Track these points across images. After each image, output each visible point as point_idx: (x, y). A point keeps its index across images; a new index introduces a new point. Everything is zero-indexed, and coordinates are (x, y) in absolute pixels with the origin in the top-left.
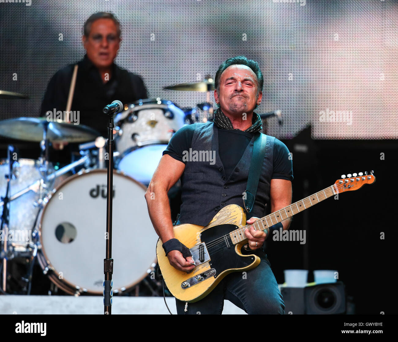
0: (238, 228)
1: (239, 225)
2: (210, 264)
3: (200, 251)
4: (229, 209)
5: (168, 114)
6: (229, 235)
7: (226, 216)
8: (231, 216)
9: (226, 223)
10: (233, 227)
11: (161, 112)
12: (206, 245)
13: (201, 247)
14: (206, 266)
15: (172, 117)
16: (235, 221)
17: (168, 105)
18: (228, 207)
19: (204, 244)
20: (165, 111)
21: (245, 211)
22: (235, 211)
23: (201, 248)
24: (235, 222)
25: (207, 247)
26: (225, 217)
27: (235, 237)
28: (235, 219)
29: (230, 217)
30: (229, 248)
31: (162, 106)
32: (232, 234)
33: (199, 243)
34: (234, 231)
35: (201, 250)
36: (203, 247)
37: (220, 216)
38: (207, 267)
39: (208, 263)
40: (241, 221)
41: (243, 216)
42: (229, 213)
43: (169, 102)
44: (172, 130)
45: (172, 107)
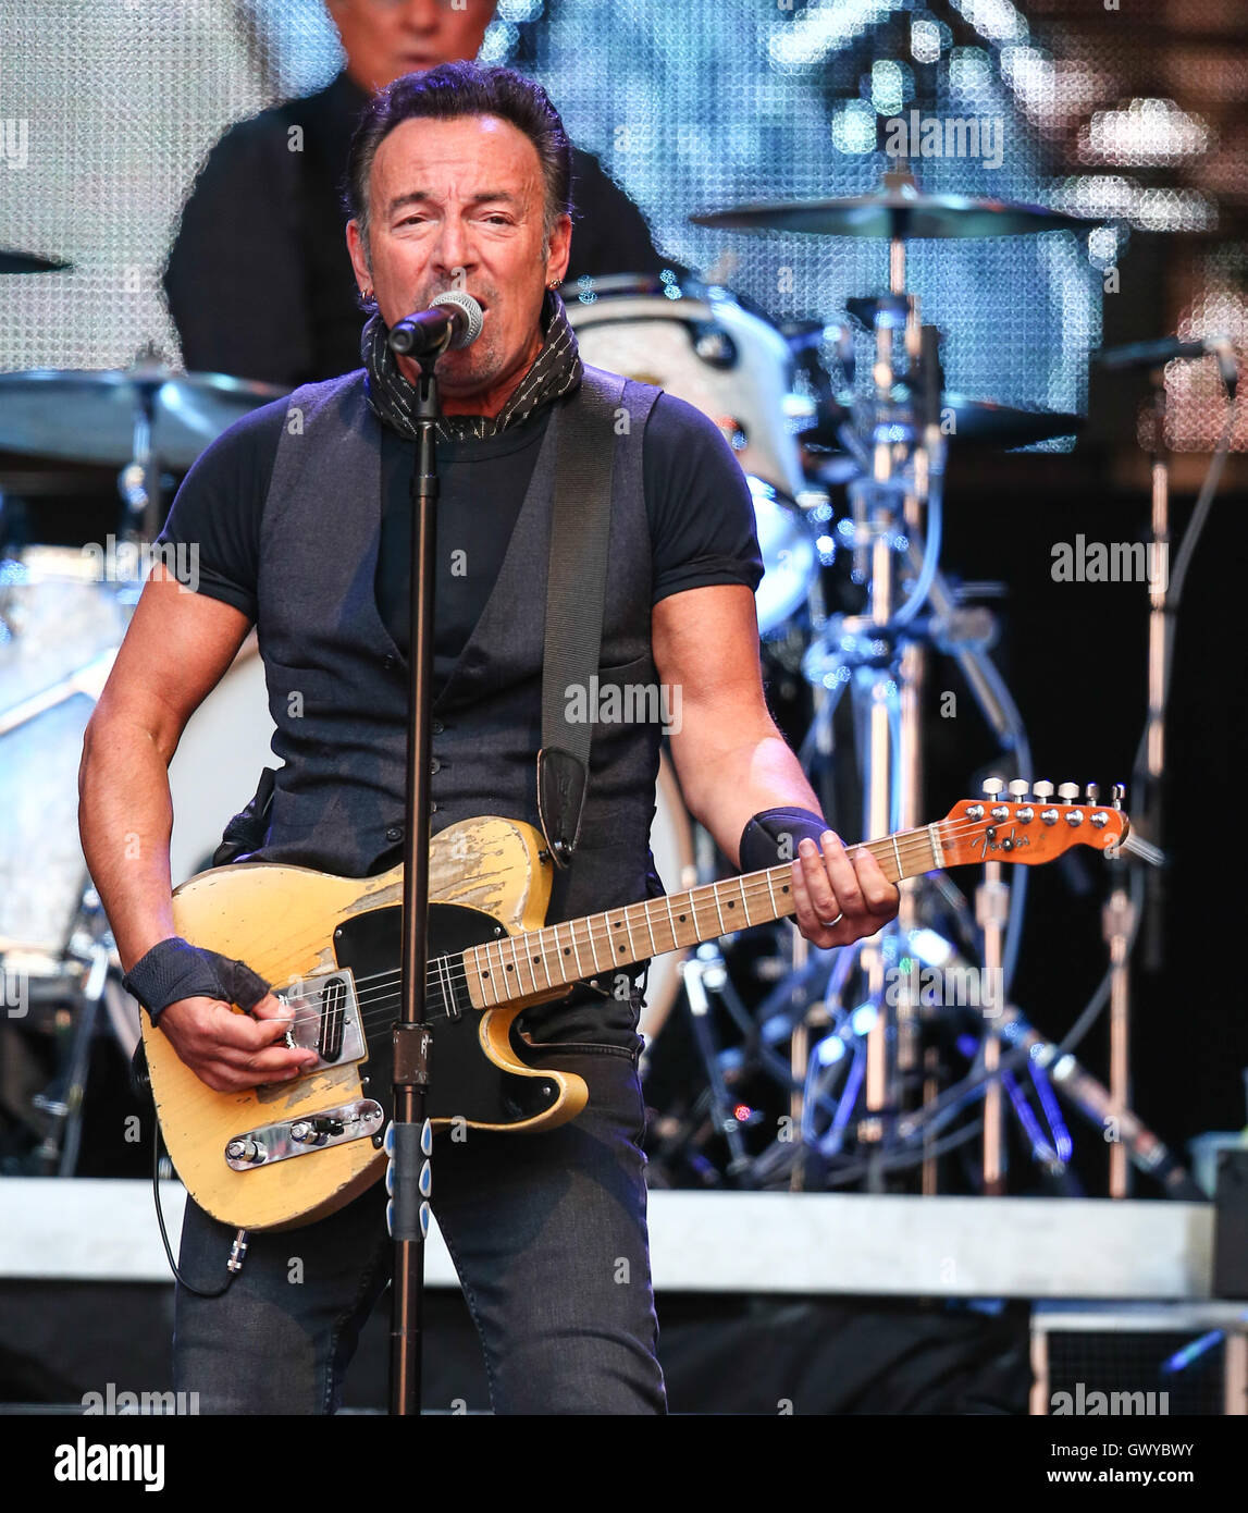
0: (504, 935)
1: (512, 923)
2: (362, 1079)
3: (324, 1011)
4: (479, 836)
5: (710, 346)
6: (461, 959)
7: (461, 868)
8: (483, 869)
9: (454, 902)
10: (482, 927)
11: (678, 336)
12: (358, 987)
13: (333, 991)
14: (345, 1084)
15: (727, 359)
16: (495, 897)
17: (709, 303)
18: (475, 828)
19: (347, 974)
20: (694, 330)
22: (501, 853)
23: (333, 996)
24: (497, 904)
25: (360, 998)
26: (455, 870)
27: (486, 977)
28: (495, 888)
29: (475, 874)
31: (684, 310)
32: (473, 960)
33: (329, 966)
34: (483, 946)
35: (332, 1003)
36: (343, 991)
38: (346, 1089)
39: (353, 1071)
40: (521, 903)
42: (472, 857)
43: (716, 291)
44: (731, 418)
45: (730, 312)
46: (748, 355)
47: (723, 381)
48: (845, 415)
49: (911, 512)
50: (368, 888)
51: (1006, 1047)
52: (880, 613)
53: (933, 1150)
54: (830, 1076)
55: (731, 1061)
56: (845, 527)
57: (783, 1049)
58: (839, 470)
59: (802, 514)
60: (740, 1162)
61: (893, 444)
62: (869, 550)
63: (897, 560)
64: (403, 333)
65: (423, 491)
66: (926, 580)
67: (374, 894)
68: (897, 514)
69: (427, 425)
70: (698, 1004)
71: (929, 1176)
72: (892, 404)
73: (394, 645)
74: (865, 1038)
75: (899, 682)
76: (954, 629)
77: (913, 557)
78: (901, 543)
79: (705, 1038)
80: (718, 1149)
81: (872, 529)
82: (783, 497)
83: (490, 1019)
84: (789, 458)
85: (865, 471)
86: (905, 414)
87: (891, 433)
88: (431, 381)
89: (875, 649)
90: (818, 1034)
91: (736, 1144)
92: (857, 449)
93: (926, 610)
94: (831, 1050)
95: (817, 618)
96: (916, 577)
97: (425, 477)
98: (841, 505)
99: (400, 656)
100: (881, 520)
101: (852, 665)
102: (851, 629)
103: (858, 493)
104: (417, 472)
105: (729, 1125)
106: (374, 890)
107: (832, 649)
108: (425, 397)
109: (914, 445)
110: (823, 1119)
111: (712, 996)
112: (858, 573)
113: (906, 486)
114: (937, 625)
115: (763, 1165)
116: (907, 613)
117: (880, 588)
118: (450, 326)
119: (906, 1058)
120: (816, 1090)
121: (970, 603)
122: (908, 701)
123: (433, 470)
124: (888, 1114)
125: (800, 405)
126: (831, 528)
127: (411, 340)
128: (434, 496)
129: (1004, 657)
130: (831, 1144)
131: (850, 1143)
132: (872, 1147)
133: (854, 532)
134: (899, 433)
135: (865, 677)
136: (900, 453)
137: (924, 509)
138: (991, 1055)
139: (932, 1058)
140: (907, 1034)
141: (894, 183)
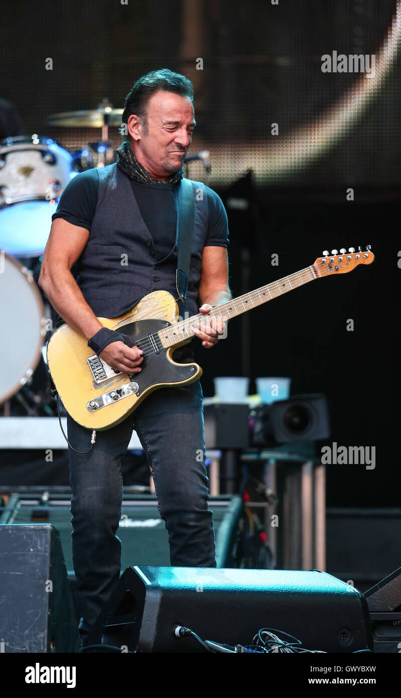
0: (170, 325)
1: (172, 321)
5: (48, 158)
6: (157, 334)
7: (152, 308)
8: (159, 307)
9: (151, 318)
10: (162, 324)
11: (38, 155)
15: (53, 162)
16: (165, 314)
17: (48, 145)
20: (43, 153)
21: (179, 302)
22: (164, 300)
24: (166, 317)
26: (150, 309)
27: (167, 337)
28: (164, 312)
29: (157, 308)
30: (158, 353)
31: (41, 147)
32: (161, 334)
34: (164, 330)
37: (143, 307)
40: (173, 315)
42: (155, 303)
43: (49, 141)
44: (55, 180)
45: (54, 148)
46: (60, 160)
47: (52, 169)
83: (169, 351)
99: (153, 241)
141: (104, 107)
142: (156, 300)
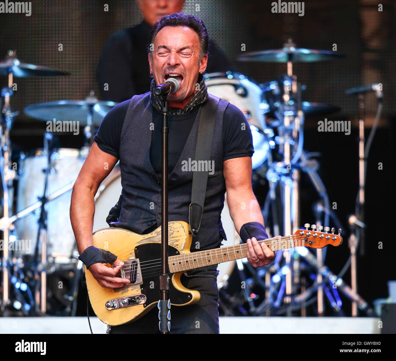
0: (179, 254)
1: (181, 250)
2: (141, 288)
3: (132, 270)
4: (173, 227)
5: (240, 91)
6: (168, 259)
8: (174, 235)
10: (173, 251)
11: (231, 88)
12: (141, 264)
14: (137, 290)
15: (245, 94)
16: (176, 243)
17: (240, 79)
18: (172, 224)
19: (138, 261)
20: (236, 87)
22: (178, 231)
23: (134, 266)
24: (177, 245)
27: (174, 264)
28: (177, 241)
31: (234, 82)
33: (133, 258)
34: (173, 256)
35: (134, 268)
36: (137, 265)
39: (139, 286)
40: (183, 246)
41: (186, 239)
43: (241, 77)
44: (246, 110)
45: (245, 82)
46: (251, 93)
47: (244, 100)
48: (276, 109)
49: (295, 134)
50: (144, 237)
51: (324, 277)
52: (287, 161)
53: (305, 305)
54: (276, 286)
55: (250, 282)
56: (277, 138)
57: (263, 278)
58: (275, 123)
59: (266, 135)
60: (253, 309)
61: (289, 116)
62: (283, 145)
63: (291, 147)
64: (158, 89)
65: (164, 132)
66: (299, 152)
67: (145, 239)
68: (291, 135)
69: (165, 114)
70: (241, 267)
71: (304, 312)
72: (289, 106)
73: (154, 171)
74: (285, 276)
75: (293, 179)
76: (307, 166)
77: (295, 147)
78: (292, 142)
79: (242, 276)
80: (246, 305)
81: (285, 139)
82: (261, 131)
83: (175, 276)
84: (262, 120)
85: (282, 123)
86: (292, 108)
87: (289, 113)
88: (166, 102)
89: (285, 171)
90: (273, 274)
91: (252, 304)
92: (280, 118)
93: (299, 160)
94: (276, 279)
95: (270, 163)
96: (296, 151)
97: (165, 128)
98: (276, 133)
99: (155, 174)
100: (287, 136)
101: (280, 175)
102: (279, 166)
103: (281, 129)
104: (163, 126)
105: (249, 299)
106: (145, 238)
107: (275, 171)
108: (164, 106)
109: (295, 116)
110: (275, 297)
111: (244, 265)
112: (281, 150)
113: (293, 128)
114: (302, 164)
115: (259, 309)
116: (295, 161)
117: (287, 154)
118: (171, 87)
119: (297, 280)
120: (273, 289)
121: (311, 158)
122: (295, 185)
123: (167, 125)
124: (292, 295)
125: (265, 106)
126: (273, 139)
127: (161, 92)
128: (167, 133)
129: (321, 173)
130: (277, 304)
131: (282, 304)
132: (288, 305)
133: (280, 140)
134: (291, 113)
135: (283, 179)
136: (292, 118)
137: (298, 133)
138: (319, 279)
139: (304, 281)
140: (297, 274)
141: (289, 47)
142: (172, 229)
